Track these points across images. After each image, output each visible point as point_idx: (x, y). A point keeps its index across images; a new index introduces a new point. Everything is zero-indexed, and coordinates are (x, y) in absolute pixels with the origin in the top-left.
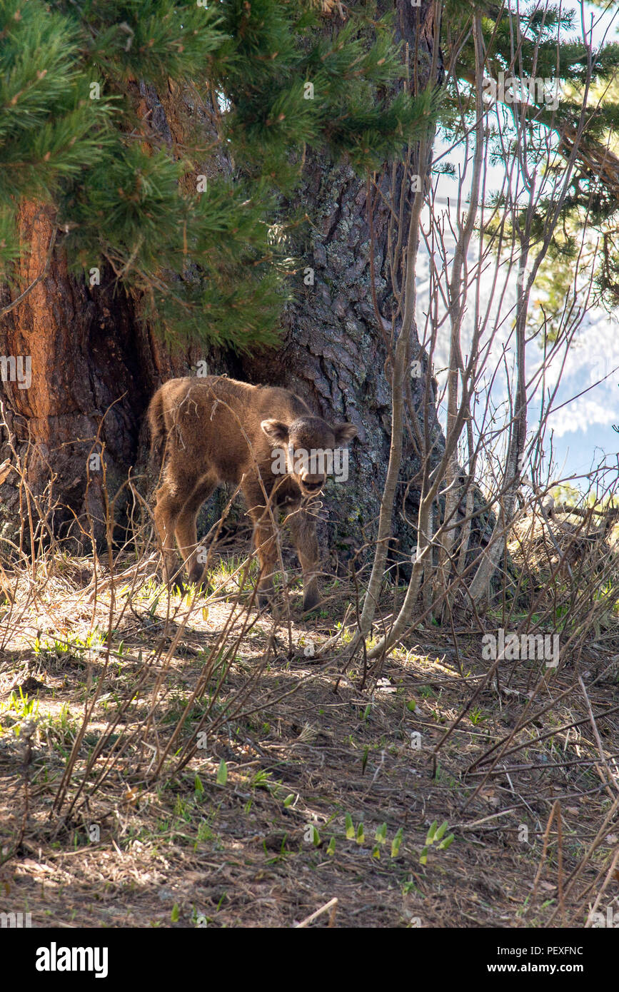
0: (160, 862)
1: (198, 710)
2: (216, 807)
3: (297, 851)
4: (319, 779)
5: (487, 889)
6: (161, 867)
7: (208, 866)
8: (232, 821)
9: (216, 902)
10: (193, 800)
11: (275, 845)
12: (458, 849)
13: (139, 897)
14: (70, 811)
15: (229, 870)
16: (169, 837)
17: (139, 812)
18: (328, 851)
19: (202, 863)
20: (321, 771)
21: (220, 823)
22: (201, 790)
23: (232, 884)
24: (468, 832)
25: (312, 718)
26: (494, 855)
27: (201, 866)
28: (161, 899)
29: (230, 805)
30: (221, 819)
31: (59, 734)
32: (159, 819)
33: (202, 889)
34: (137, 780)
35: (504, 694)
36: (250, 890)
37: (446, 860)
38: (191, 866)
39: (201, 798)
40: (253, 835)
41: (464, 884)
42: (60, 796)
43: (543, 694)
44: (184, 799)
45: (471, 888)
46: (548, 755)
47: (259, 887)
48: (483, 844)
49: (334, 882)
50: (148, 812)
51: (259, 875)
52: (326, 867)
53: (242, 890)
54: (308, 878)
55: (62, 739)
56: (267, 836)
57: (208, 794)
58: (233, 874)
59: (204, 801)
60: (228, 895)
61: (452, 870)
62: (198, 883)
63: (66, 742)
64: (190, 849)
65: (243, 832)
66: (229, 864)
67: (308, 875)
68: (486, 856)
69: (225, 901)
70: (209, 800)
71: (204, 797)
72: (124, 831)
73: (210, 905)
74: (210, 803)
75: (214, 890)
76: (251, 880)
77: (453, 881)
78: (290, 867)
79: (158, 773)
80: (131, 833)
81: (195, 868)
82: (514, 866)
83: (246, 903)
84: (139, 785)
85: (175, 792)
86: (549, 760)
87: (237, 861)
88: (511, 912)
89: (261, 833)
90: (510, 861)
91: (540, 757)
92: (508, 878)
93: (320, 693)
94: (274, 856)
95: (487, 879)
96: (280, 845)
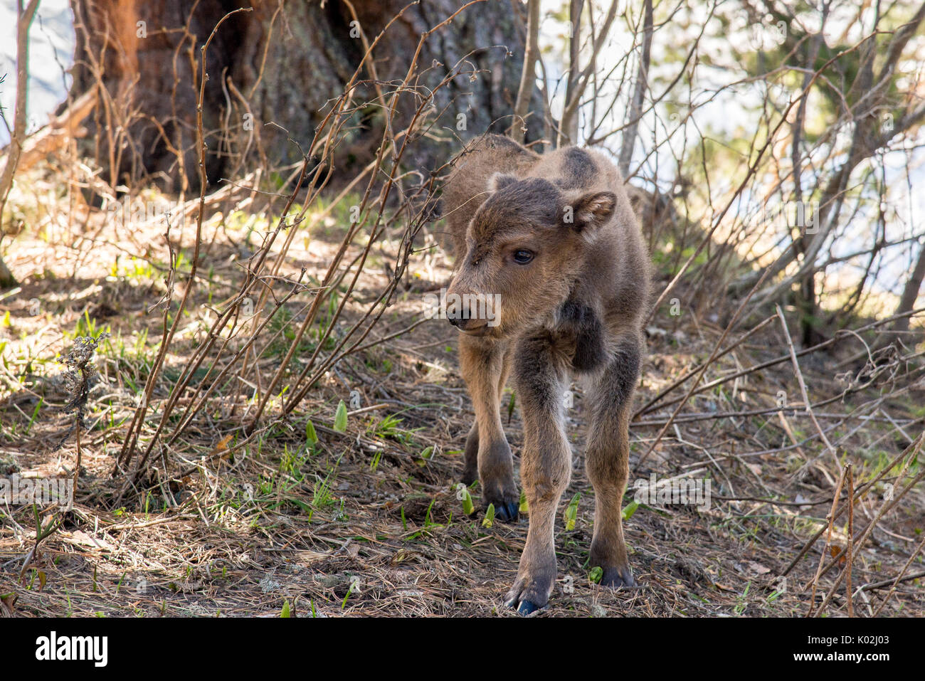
0: (263, 536)
1: (306, 343)
2: (334, 461)
3: (444, 521)
4: (459, 428)
5: (689, 574)
6: (263, 542)
7: (327, 542)
8: (354, 479)
9: (341, 595)
10: (304, 451)
11: (417, 514)
12: (640, 519)
13: (231, 588)
14: (142, 466)
15: (357, 548)
16: (274, 503)
17: (233, 468)
18: (484, 522)
19: (319, 538)
20: (459, 417)
21: (339, 483)
22: (314, 438)
23: (362, 568)
25: (438, 355)
26: (684, 526)
27: (318, 542)
28: (264, 591)
29: (351, 458)
30: (340, 477)
31: (132, 367)
32: (262, 477)
33: (320, 576)
34: (232, 426)
36: (387, 578)
37: (630, 533)
38: (304, 542)
39: (314, 449)
40: (382, 498)
41: (661, 566)
42: (129, 446)
43: (692, 334)
44: (292, 451)
45: (669, 571)
46: (717, 402)
47: (400, 574)
48: (669, 512)
49: (496, 565)
50: (245, 468)
51: (399, 556)
52: (484, 544)
53: (377, 578)
54: (462, 560)
55: (136, 374)
56: (401, 500)
57: (324, 445)
58: (360, 554)
59: (319, 453)
61: (641, 547)
62: (315, 567)
63: (142, 378)
64: (304, 519)
65: (369, 494)
66: (356, 540)
67: (461, 556)
68: (677, 528)
70: (325, 452)
71: (317, 449)
72: (213, 493)
73: (333, 600)
74: (326, 456)
75: (336, 576)
76: (387, 563)
78: (437, 544)
79: (258, 417)
80: (223, 496)
81: (311, 545)
82: (711, 541)
83: (382, 598)
84: (234, 433)
85: (281, 441)
86: (719, 408)
87: (366, 536)
88: (728, 607)
89: (393, 496)
90: (705, 533)
91: (707, 404)
92: (709, 557)
93: (445, 327)
94: (413, 528)
95: (687, 560)
96: (424, 514)
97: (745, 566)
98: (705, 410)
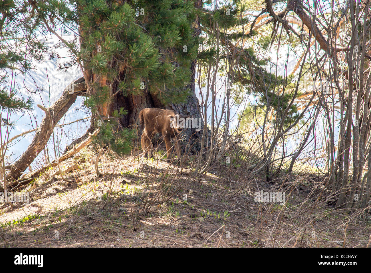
0: (169, 220)
2: (177, 208)
3: (198, 217)
5: (239, 225)
7: (180, 221)
8: (181, 211)
9: (184, 228)
12: (231, 217)
13: (167, 228)
16: (170, 215)
17: (161, 210)
18: (205, 217)
19: (178, 220)
20: (197, 200)
22: (173, 205)
24: (232, 213)
26: (239, 218)
28: (172, 228)
29: (180, 208)
30: (179, 211)
32: (166, 211)
34: (159, 203)
35: (231, 182)
37: (229, 219)
41: (234, 224)
45: (236, 225)
47: (193, 225)
48: (236, 215)
49: (207, 224)
50: (163, 210)
51: (192, 223)
52: (205, 221)
53: (189, 226)
57: (175, 206)
58: (186, 222)
60: (186, 226)
61: (231, 221)
62: (179, 224)
64: (175, 217)
67: (202, 223)
69: (186, 228)
72: (160, 213)
75: (183, 225)
76: (190, 224)
77: (232, 223)
78: (197, 221)
79: (163, 201)
82: (243, 220)
83: (190, 229)
86: (245, 197)
89: (188, 214)
91: (243, 196)
92: (243, 223)
94: (194, 218)
95: (239, 223)
96: (194, 216)
97: (249, 224)
98: (243, 197)
